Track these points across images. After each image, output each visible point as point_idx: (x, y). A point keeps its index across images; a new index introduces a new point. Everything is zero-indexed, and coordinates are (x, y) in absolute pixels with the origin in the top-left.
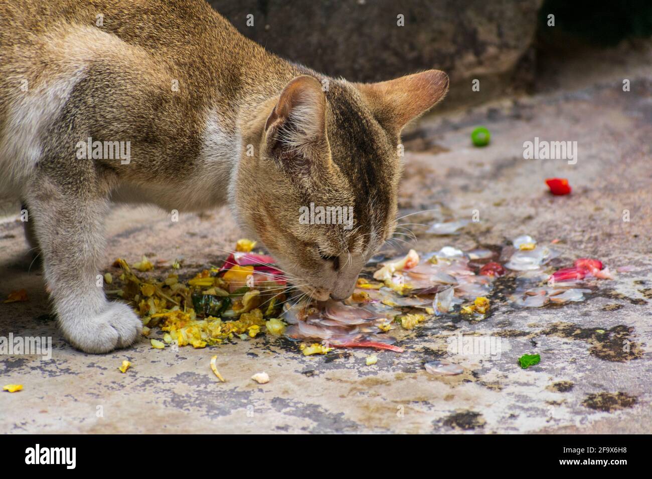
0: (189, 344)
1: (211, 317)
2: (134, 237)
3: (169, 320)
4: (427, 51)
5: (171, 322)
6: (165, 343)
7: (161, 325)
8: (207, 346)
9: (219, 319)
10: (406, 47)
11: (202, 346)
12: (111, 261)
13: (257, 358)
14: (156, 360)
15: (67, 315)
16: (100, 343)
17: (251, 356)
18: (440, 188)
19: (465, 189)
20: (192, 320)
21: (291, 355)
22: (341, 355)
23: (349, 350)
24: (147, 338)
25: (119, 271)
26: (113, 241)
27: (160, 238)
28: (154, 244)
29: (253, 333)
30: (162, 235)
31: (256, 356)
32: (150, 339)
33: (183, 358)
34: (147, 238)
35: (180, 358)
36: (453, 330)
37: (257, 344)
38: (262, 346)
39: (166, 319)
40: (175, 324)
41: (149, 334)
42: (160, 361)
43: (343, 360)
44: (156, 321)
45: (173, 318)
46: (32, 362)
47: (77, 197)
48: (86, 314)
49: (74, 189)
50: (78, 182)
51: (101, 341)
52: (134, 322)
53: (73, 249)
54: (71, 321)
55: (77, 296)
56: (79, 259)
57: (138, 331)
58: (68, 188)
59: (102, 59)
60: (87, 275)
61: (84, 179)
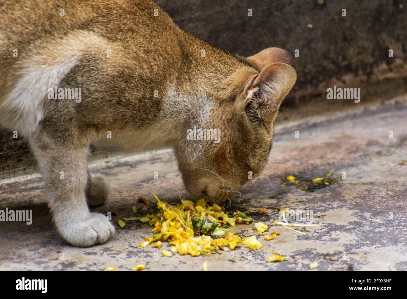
0: (188, 254)
1: (204, 235)
2: (152, 183)
3: (174, 237)
4: (354, 61)
5: (176, 239)
6: (172, 252)
7: (169, 240)
8: (201, 254)
9: (209, 237)
10: (340, 58)
11: (197, 255)
12: (137, 198)
13: (235, 263)
14: (165, 263)
15: (62, 223)
16: (84, 240)
17: (231, 262)
18: (361, 153)
19: (379, 153)
20: (191, 237)
21: (259, 261)
22: (292, 262)
23: (298, 259)
24: (159, 249)
25: (142, 205)
26: (138, 185)
27: (170, 184)
28: (166, 187)
29: (232, 247)
30: (171, 181)
31: (235, 262)
32: (162, 250)
33: (184, 263)
34: (161, 184)
35: (182, 263)
36: (370, 246)
37: (235, 254)
38: (239, 256)
39: (173, 237)
40: (179, 240)
41: (161, 246)
42: (168, 265)
43: (294, 265)
44: (166, 237)
45: (178, 236)
46: (80, 264)
47: (64, 148)
48: (75, 222)
49: (62, 141)
50: (64, 136)
51: (85, 239)
52: (109, 227)
53: (65, 181)
54: (64, 227)
55: (69, 211)
56: (69, 187)
57: (111, 233)
58: (58, 141)
59: (91, 49)
60: (76, 197)
61: (68, 135)
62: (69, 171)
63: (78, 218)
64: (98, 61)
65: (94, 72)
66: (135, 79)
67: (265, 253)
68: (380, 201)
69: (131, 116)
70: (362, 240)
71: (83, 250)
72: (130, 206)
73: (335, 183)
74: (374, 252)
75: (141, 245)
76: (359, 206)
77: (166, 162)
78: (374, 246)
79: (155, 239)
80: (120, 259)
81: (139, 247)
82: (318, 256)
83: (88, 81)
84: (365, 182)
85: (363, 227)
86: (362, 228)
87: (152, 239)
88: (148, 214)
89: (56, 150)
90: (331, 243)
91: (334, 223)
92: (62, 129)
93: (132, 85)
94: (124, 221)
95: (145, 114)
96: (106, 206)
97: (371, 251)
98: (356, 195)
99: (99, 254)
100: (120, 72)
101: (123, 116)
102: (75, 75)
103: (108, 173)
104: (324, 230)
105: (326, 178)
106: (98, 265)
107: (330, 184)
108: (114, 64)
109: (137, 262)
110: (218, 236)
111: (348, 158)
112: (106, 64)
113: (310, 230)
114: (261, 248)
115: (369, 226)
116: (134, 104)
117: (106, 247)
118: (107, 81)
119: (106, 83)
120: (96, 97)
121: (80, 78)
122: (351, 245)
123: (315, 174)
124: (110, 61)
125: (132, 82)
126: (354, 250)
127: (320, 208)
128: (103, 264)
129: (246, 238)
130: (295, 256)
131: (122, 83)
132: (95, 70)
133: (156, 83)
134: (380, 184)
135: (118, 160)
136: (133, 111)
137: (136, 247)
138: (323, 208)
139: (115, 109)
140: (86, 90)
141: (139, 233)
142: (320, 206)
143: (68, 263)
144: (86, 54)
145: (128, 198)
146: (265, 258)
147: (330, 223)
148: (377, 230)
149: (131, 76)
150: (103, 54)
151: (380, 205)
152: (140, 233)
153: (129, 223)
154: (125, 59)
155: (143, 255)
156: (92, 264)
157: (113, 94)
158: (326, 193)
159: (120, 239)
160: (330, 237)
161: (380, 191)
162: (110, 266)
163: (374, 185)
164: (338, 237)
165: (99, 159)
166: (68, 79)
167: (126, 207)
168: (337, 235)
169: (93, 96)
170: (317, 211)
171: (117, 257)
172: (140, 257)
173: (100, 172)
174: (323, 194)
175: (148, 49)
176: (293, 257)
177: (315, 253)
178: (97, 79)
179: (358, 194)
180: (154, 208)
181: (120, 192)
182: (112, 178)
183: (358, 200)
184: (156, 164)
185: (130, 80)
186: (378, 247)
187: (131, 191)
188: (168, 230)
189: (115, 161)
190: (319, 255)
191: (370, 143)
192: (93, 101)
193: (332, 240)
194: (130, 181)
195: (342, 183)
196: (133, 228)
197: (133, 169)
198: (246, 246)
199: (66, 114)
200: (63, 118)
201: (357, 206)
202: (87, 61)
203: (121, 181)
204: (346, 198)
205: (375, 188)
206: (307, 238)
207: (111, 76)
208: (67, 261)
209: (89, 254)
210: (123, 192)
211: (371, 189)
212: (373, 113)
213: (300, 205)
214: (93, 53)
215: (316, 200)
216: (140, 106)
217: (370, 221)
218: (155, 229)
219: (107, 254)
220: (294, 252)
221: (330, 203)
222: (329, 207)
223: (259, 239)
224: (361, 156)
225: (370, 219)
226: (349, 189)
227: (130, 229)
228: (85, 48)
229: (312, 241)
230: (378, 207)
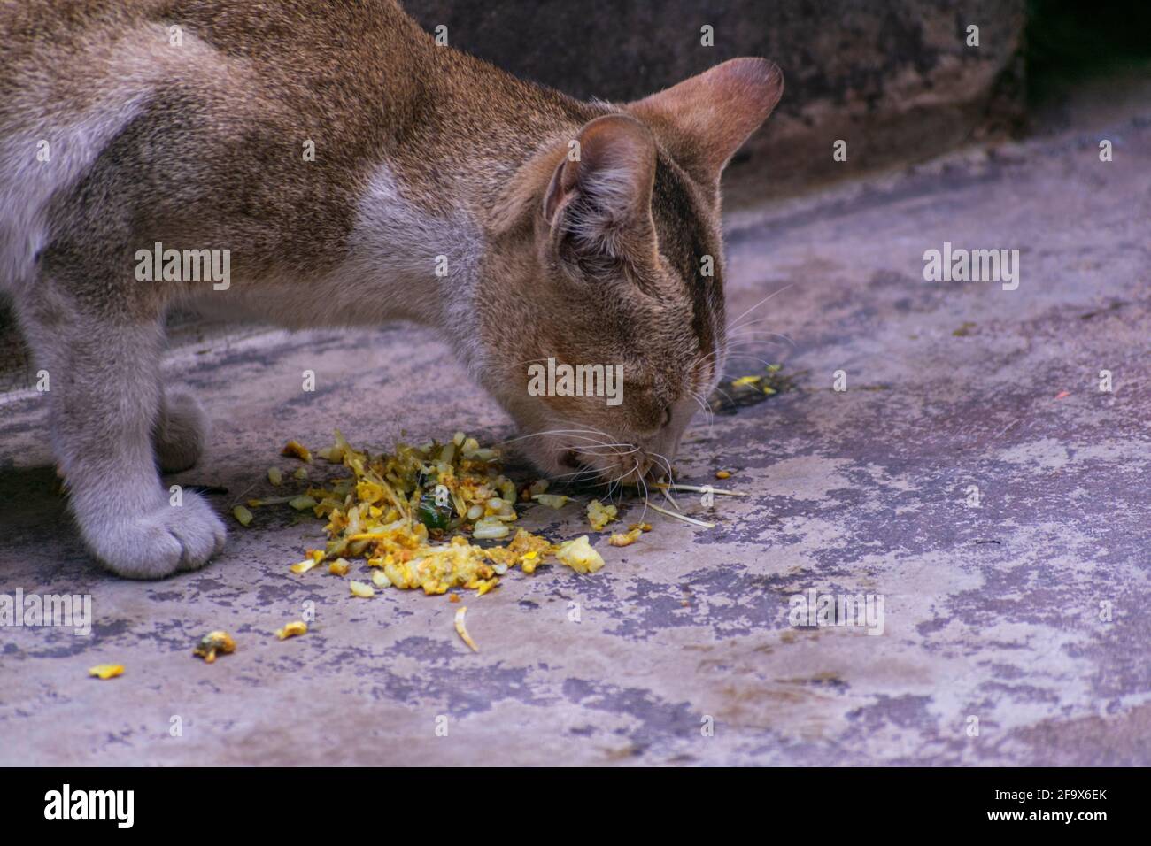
0: (418, 587)
2: (320, 403)
3: (380, 546)
4: (833, 65)
5: (384, 551)
6: (375, 587)
7: (367, 555)
8: (448, 590)
11: (438, 590)
12: (280, 445)
13: (536, 610)
14: (359, 616)
15: (93, 516)
16: (150, 562)
17: (526, 607)
18: (858, 307)
19: (903, 306)
20: (422, 545)
21: (598, 603)
22: (684, 602)
23: (699, 592)
24: (342, 579)
25: (294, 463)
26: (283, 411)
27: (366, 404)
28: (355, 415)
29: (529, 567)
30: (369, 399)
31: (536, 606)
32: (349, 580)
33: (407, 613)
34: (343, 405)
35: (402, 613)
36: (882, 554)
37: (537, 585)
38: (546, 589)
39: (376, 545)
40: (392, 553)
41: (347, 571)
42: (366, 619)
43: (688, 610)
44: (358, 547)
45: (388, 543)
46: (140, 626)
47: (103, 320)
48: (125, 514)
49: (97, 304)
50: (104, 291)
51: (152, 559)
52: (211, 526)
53: (102, 407)
54: (99, 526)
55: (110, 484)
56: (113, 423)
57: (217, 541)
58: (87, 302)
59: (176, 77)
60: (128, 449)
61: (113, 288)
62: (114, 382)
63: (134, 505)
64: (193, 106)
65: (182, 134)
66: (288, 151)
67: (615, 580)
68: (908, 433)
69: (279, 246)
70: (862, 538)
71: (146, 586)
72: (264, 467)
73: (792, 390)
74: (893, 567)
75: (294, 568)
76: (852, 449)
77: (355, 347)
78: (893, 553)
79: (330, 553)
80: (242, 608)
81: (291, 575)
82: (751, 584)
83: (167, 157)
84: (868, 384)
85: (863, 503)
86: (862, 507)
87: (323, 552)
88: (311, 487)
89: (79, 325)
90: (783, 548)
91: (788, 494)
92: (96, 274)
93: (280, 167)
94: (248, 507)
95: (317, 239)
96: (204, 470)
97: (885, 566)
98: (846, 419)
99: (187, 596)
100: (249, 136)
101: (257, 246)
102: (134, 142)
103: (205, 381)
104: (765, 514)
105: (768, 377)
106: (187, 625)
107: (779, 391)
108: (234, 113)
109: (285, 614)
110: (492, 540)
111: (824, 322)
112: (214, 113)
113: (728, 516)
114: (603, 567)
115: (879, 499)
116: (283, 215)
117: (206, 577)
118: (216, 158)
119: (213, 161)
120: (186, 197)
121: (147, 147)
122: (834, 550)
123: (740, 367)
124: (224, 107)
125: (278, 161)
126: (841, 565)
127: (754, 457)
128: (199, 623)
129: (564, 544)
130: (691, 586)
131: (252, 162)
132: (185, 129)
133: (339, 163)
134: (906, 389)
135: (228, 346)
136: (285, 234)
137: (283, 577)
138: (761, 457)
139: (236, 228)
140: (161, 179)
141: (288, 539)
142: (752, 453)
143: (108, 624)
144: (164, 90)
145: (258, 446)
146: (614, 593)
147: (778, 496)
148: (899, 510)
149: (277, 146)
150: (208, 88)
151: (907, 442)
152: (292, 538)
153: (263, 513)
154: (262, 101)
155: (301, 596)
156: (172, 623)
157: (231, 189)
158: (768, 417)
159: (241, 556)
160: (780, 533)
161: (907, 406)
162: (218, 628)
163: (891, 392)
164: (802, 530)
165: (181, 345)
166: (116, 150)
167: (253, 470)
168: (799, 527)
169: (180, 195)
170: (747, 466)
171: (233, 603)
172: (292, 602)
173: (185, 380)
174: (759, 418)
175: (321, 78)
176: (685, 588)
177: (741, 576)
178: (188, 151)
179: (851, 417)
180: (326, 471)
181: (237, 431)
182: (217, 394)
183: (851, 433)
184: (327, 354)
185: (273, 155)
186: (902, 555)
187: (266, 426)
188: (363, 527)
189: (222, 349)
190: (751, 581)
191: (881, 280)
192: (180, 207)
193: (784, 540)
194: (262, 400)
195: (810, 389)
196: (272, 526)
197: (270, 367)
198: (564, 563)
199: (107, 237)
200: (98, 247)
201: (848, 448)
202: (163, 106)
203: (238, 403)
204: (820, 428)
205: (894, 398)
206: (721, 537)
207: (226, 146)
208: (105, 618)
209: (163, 597)
210: (245, 431)
211: (884, 400)
212: (887, 198)
213: (700, 451)
214: (182, 86)
215: (743, 436)
216: (300, 220)
217: (881, 486)
218: (331, 526)
219: (209, 597)
220: (687, 576)
221: (778, 443)
222: (776, 453)
223: (597, 543)
224: (856, 315)
225: (882, 482)
226: (828, 404)
227: (266, 528)
228: (161, 76)
229: (733, 544)
230: (902, 450)
